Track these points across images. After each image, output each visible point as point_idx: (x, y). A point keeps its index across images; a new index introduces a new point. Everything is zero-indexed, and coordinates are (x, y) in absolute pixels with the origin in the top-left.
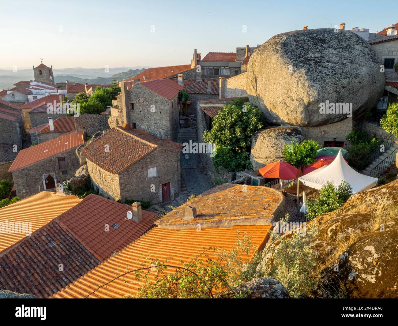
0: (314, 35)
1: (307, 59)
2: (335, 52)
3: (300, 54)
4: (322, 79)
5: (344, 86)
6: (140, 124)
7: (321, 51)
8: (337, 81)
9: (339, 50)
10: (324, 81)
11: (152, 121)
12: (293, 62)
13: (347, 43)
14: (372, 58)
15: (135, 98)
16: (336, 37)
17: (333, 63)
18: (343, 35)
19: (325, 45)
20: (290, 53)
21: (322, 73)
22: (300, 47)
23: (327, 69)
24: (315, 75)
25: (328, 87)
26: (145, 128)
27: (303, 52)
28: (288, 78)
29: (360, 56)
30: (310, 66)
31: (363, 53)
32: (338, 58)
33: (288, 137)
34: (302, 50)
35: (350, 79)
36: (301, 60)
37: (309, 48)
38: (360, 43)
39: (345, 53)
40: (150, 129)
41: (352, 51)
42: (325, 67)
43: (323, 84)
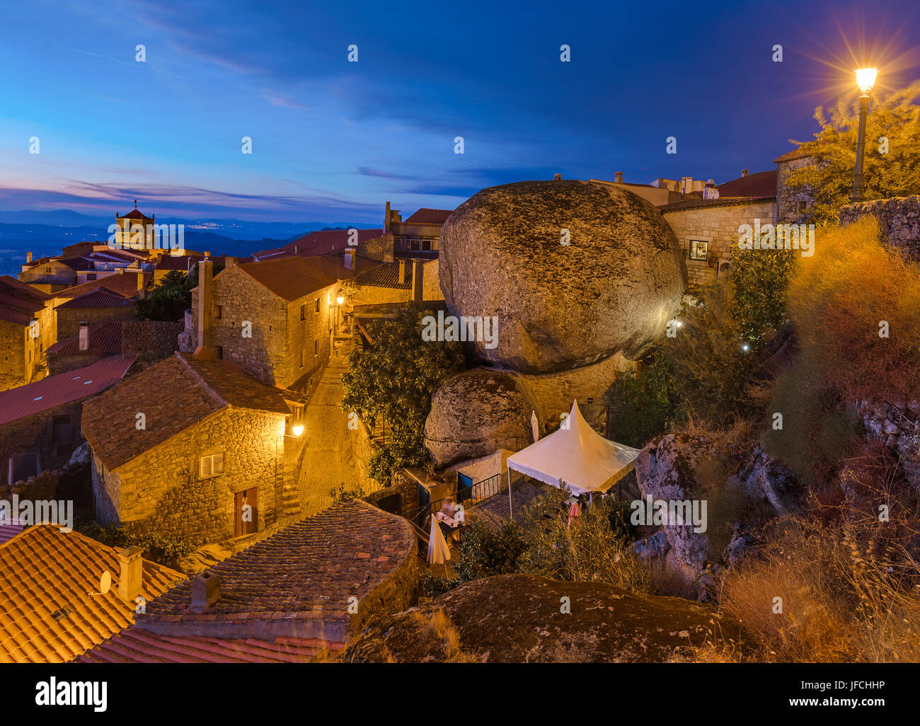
0: (551, 192)
1: (533, 238)
2: (585, 226)
3: (520, 227)
4: (554, 277)
5: (597, 292)
6: (231, 350)
7: (559, 222)
8: (584, 281)
9: (593, 222)
10: (559, 282)
11: (252, 344)
12: (504, 241)
13: (611, 209)
14: (655, 238)
15: (226, 295)
16: (591, 197)
17: (579, 246)
18: (604, 194)
19: (569, 213)
20: (500, 224)
21: (556, 265)
22: (521, 213)
23: (566, 257)
24: (541, 269)
25: (566, 295)
26: (240, 358)
27: (525, 223)
28: (495, 272)
29: (633, 234)
30: (534, 250)
31: (639, 230)
32: (590, 237)
33: (489, 395)
34: (524, 218)
35: (610, 279)
36: (521, 238)
37: (537, 216)
38: (634, 210)
39: (605, 229)
40: (247, 360)
41: (618, 224)
42: (563, 254)
43: (556, 288)
